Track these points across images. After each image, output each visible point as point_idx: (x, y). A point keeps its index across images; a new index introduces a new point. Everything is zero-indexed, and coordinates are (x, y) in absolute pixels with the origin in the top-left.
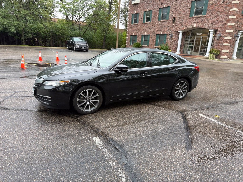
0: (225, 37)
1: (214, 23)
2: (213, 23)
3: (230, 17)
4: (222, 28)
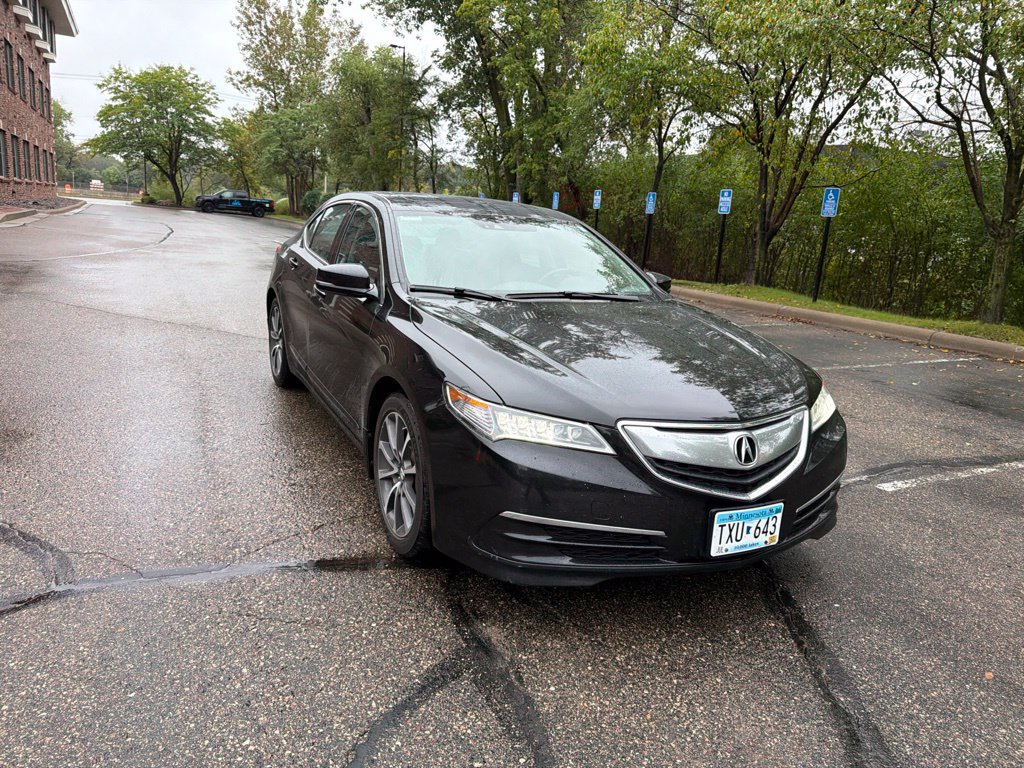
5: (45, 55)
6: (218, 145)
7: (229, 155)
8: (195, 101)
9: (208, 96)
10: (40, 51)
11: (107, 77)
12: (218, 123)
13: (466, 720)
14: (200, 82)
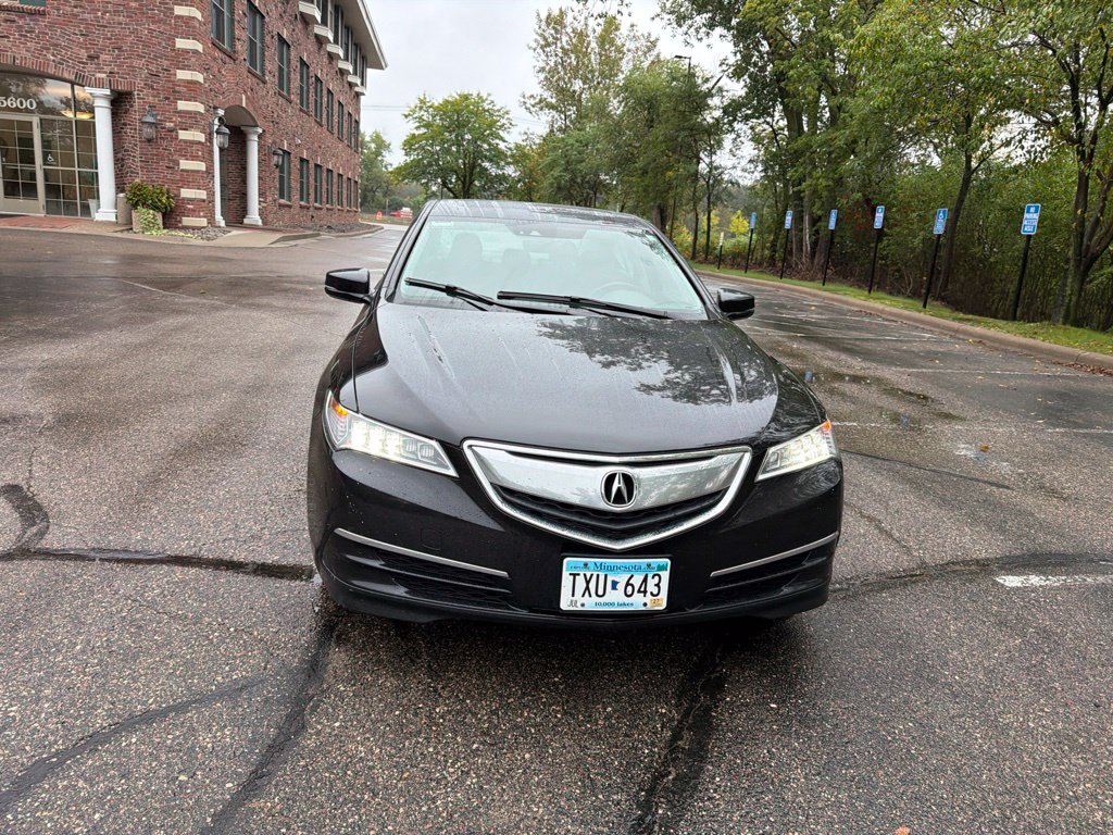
0: (180, 131)
1: (103, 57)
2: (98, 58)
3: (181, 43)
4: (153, 89)
5: (357, 89)
6: (510, 171)
7: (519, 181)
8: (490, 126)
9: (503, 121)
10: (351, 85)
11: (413, 107)
12: (510, 149)
13: (218, 734)
14: (495, 108)
